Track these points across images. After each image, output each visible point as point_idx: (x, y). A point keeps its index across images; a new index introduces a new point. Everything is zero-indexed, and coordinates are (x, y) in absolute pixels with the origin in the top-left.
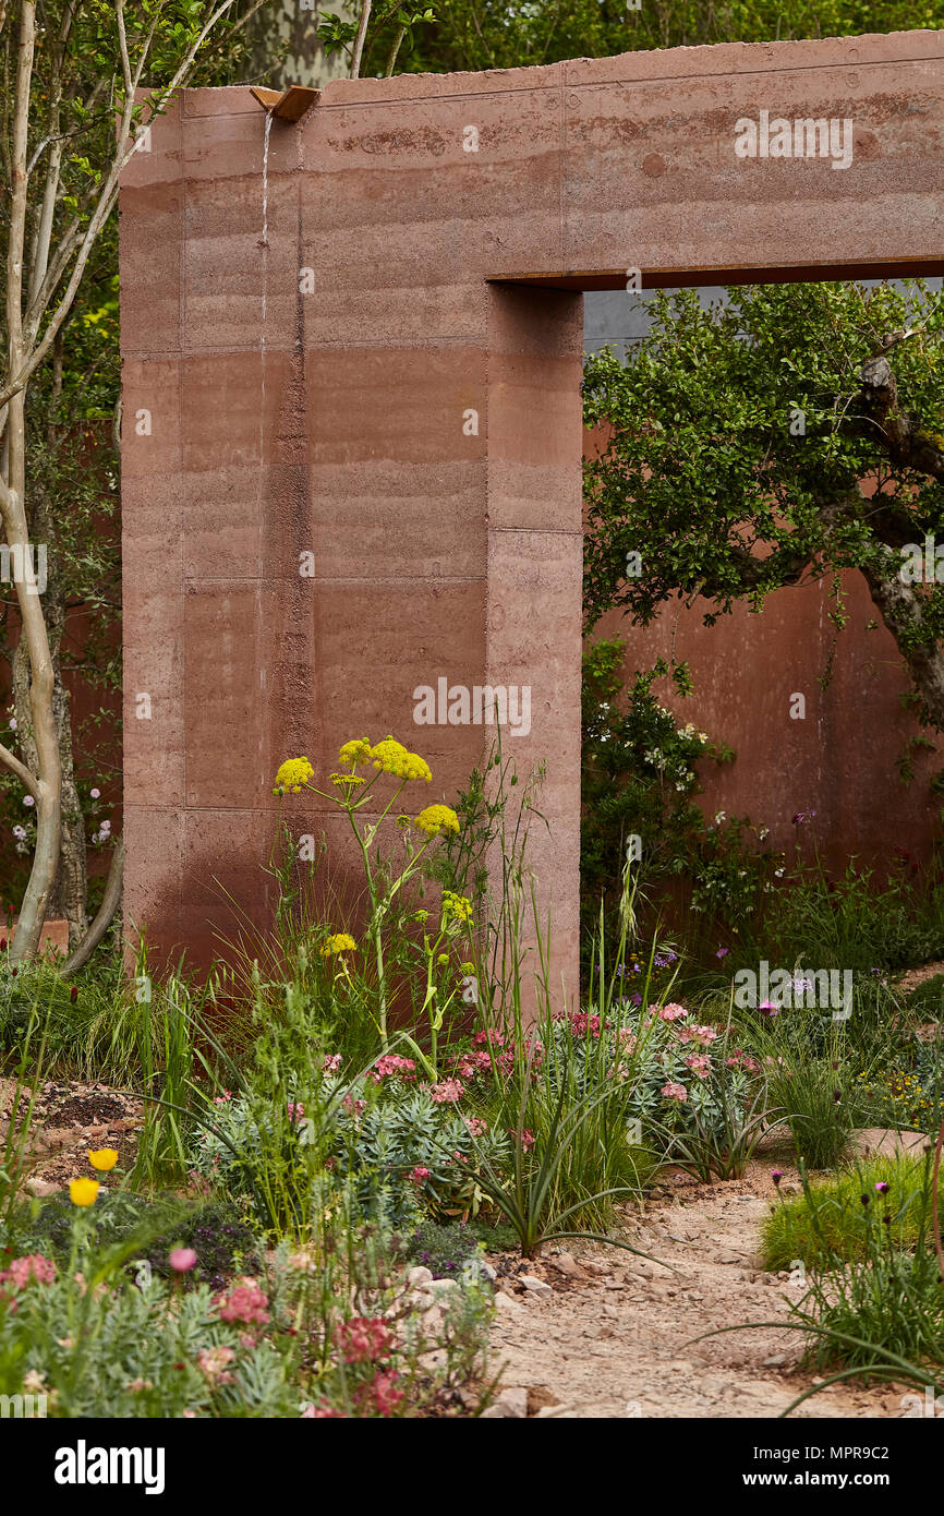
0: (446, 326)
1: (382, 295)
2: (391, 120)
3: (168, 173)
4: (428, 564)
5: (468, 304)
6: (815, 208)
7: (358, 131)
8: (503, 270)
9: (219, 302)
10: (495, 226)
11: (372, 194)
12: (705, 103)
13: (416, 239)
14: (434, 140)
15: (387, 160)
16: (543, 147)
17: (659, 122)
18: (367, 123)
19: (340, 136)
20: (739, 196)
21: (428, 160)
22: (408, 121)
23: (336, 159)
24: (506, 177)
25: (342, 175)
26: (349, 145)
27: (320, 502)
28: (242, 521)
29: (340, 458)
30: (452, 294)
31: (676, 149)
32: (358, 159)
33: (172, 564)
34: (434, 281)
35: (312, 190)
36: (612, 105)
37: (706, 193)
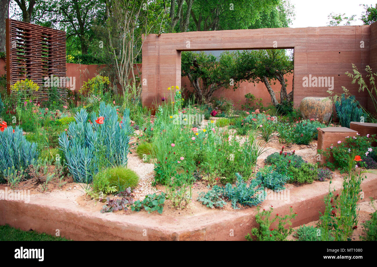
0: (172, 53)
1: (167, 51)
2: (168, 37)
3: (147, 41)
4: (171, 73)
5: (175, 52)
6: (205, 44)
7: (164, 38)
8: (178, 49)
9: (151, 51)
10: (177, 45)
11: (166, 43)
12: (196, 36)
13: (170, 46)
14: (171, 39)
15: (167, 40)
16: (181, 39)
17: (192, 37)
18: (165, 37)
19: (163, 38)
20: (199, 43)
21: (171, 40)
22: (169, 37)
23: (162, 40)
24: (178, 42)
25: (163, 41)
26: (164, 39)
27: (161, 68)
28: (154, 69)
29: (162, 64)
30: (173, 51)
31: (193, 40)
32: (164, 40)
33: (147, 73)
34: (171, 50)
35: (160, 42)
36: (188, 36)
37: (196, 43)
